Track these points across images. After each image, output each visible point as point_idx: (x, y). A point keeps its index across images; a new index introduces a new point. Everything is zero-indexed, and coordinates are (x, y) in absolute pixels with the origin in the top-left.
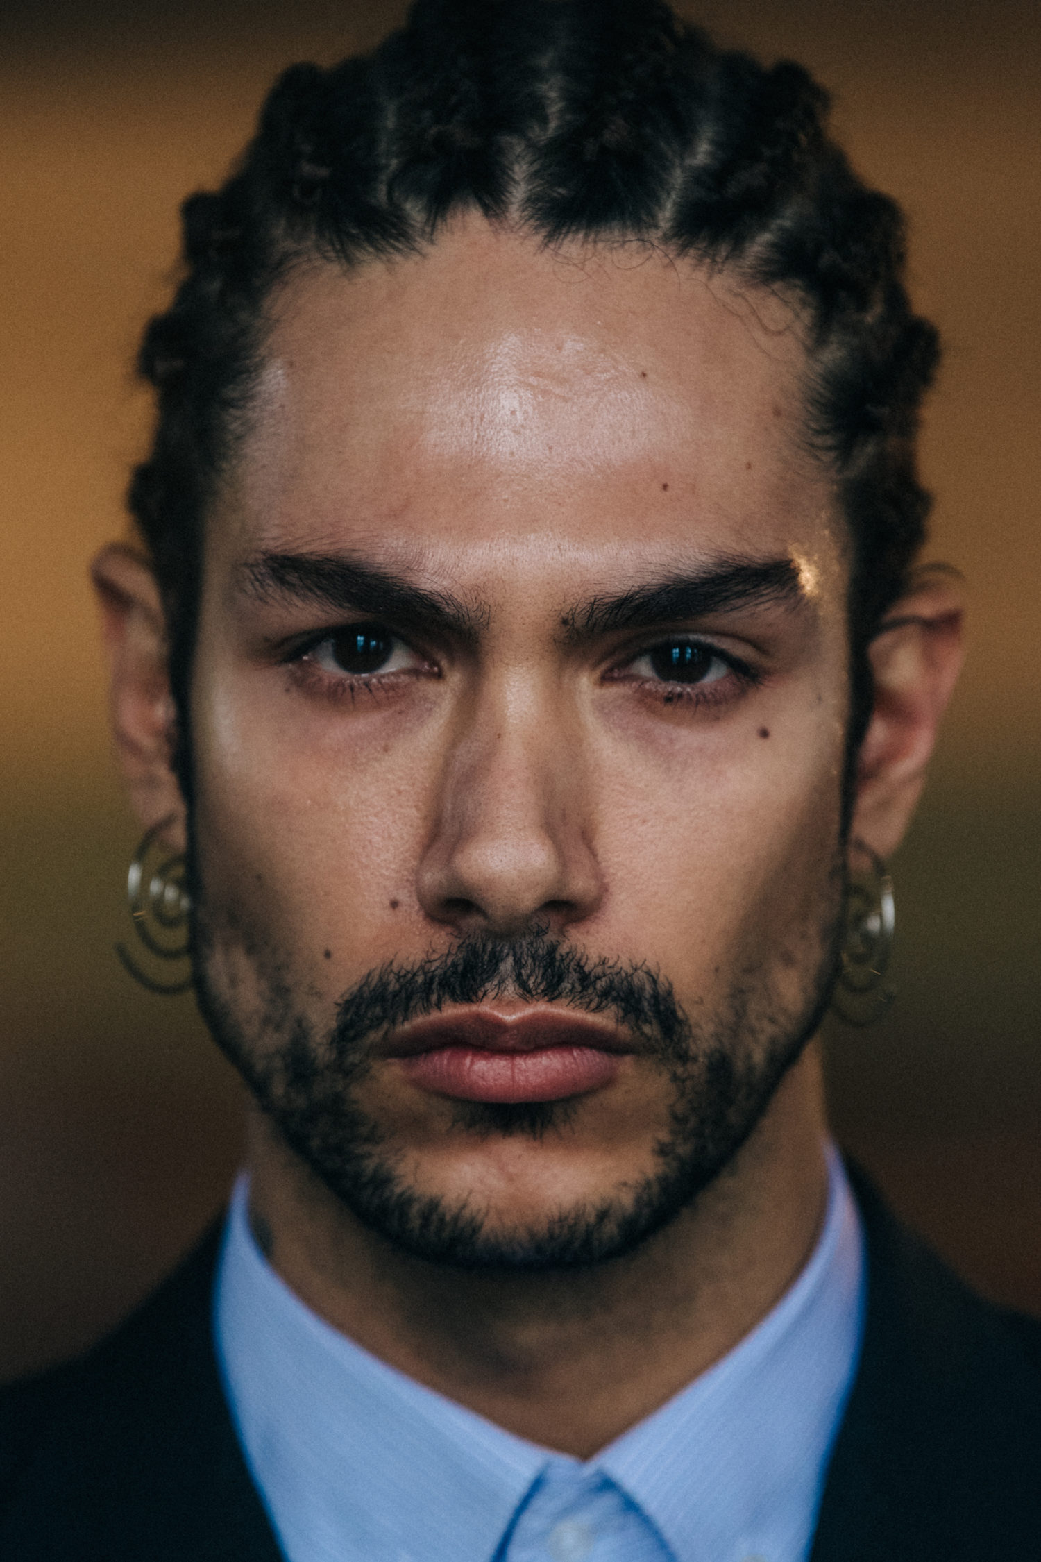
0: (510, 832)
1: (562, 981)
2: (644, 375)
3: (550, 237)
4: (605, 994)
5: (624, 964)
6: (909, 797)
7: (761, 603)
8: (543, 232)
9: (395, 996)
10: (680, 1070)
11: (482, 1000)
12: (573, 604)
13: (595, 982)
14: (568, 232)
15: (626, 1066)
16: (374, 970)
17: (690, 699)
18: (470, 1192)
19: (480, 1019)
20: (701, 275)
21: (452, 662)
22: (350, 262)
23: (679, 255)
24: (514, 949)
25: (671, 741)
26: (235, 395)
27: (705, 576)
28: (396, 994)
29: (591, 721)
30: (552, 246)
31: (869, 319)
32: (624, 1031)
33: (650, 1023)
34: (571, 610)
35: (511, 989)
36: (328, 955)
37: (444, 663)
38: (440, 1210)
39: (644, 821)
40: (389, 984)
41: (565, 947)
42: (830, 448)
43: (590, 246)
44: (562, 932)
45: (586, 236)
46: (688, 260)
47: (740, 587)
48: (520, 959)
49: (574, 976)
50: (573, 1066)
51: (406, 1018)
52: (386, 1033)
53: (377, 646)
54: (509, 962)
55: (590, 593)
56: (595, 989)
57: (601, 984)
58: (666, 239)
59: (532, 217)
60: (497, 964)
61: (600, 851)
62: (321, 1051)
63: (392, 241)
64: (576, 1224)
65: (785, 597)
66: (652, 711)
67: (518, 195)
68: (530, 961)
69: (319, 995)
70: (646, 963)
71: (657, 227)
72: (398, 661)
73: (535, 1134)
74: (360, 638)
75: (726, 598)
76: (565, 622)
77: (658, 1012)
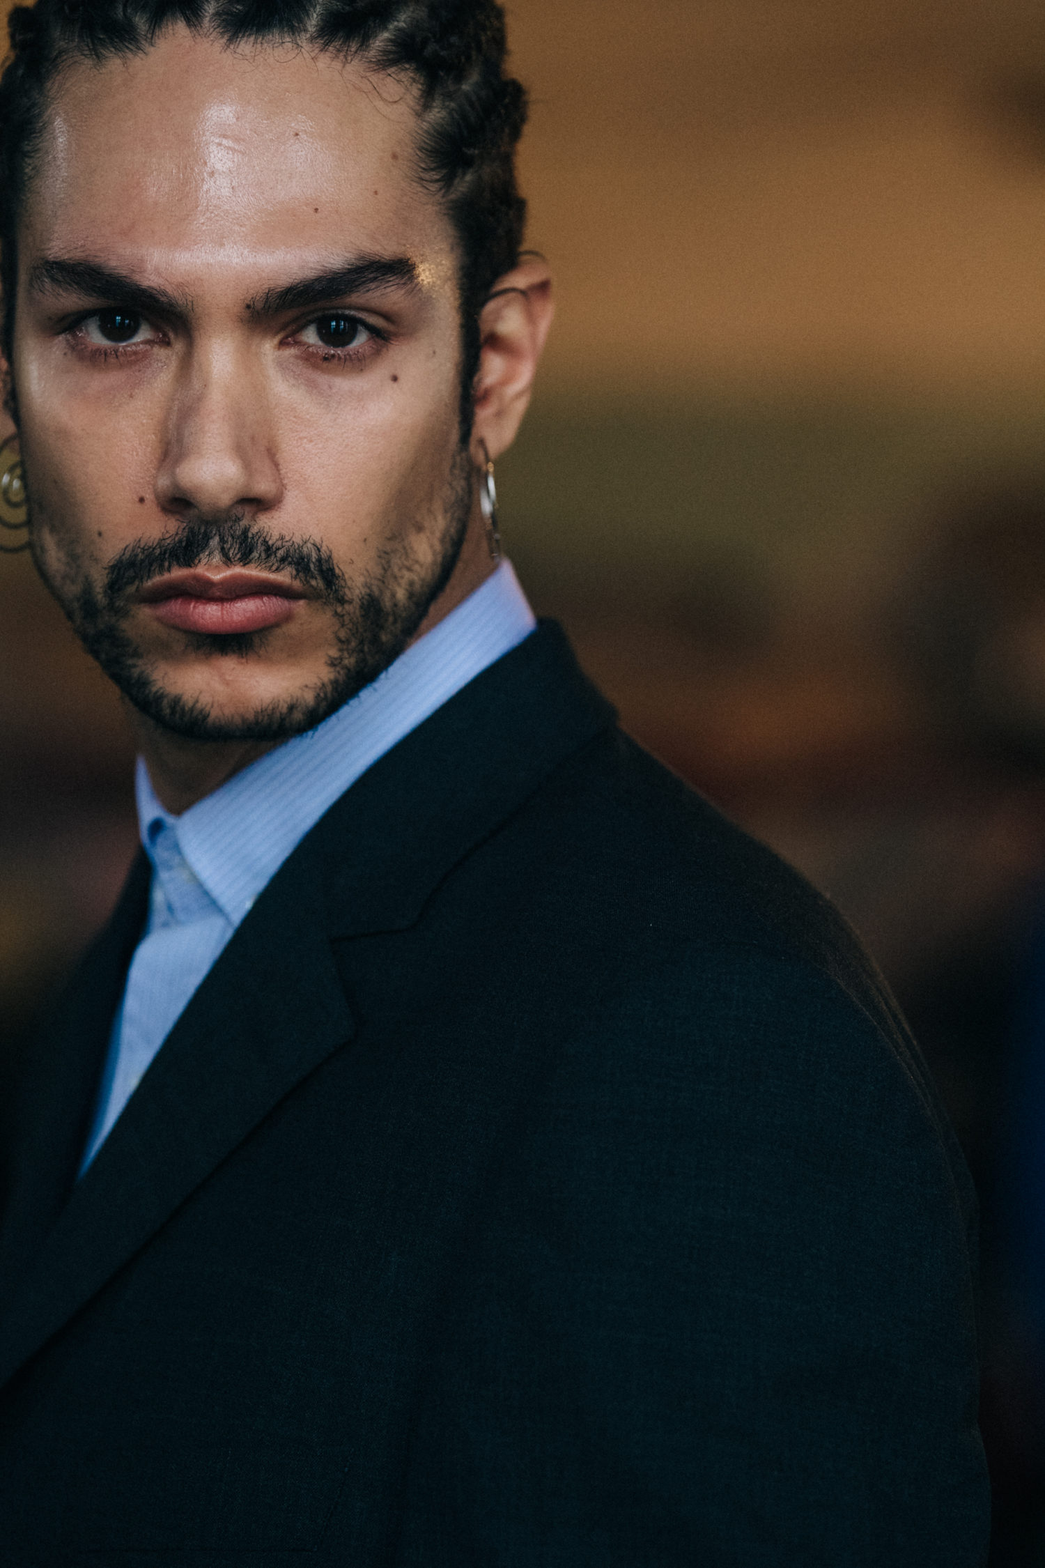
0: (211, 453)
1: (253, 552)
2: (297, 134)
3: (230, 40)
4: (283, 560)
5: (297, 540)
6: (520, 406)
7: (388, 287)
8: (226, 37)
9: (141, 564)
10: (339, 609)
11: (197, 566)
12: (253, 294)
13: (275, 553)
14: (243, 36)
15: (300, 606)
16: (129, 544)
17: (340, 358)
18: (201, 692)
19: (198, 579)
20: (337, 65)
21: (176, 334)
22: (99, 57)
23: (321, 50)
24: (219, 531)
25: (330, 387)
26: (29, 148)
27: (349, 267)
28: (142, 561)
29: (272, 372)
30: (232, 47)
31: (465, 87)
32: (297, 584)
33: (316, 579)
34: (252, 298)
35: (217, 558)
36: (100, 534)
37: (171, 335)
38: (181, 703)
39: (311, 441)
40: (138, 555)
41: (255, 528)
42: (437, 181)
43: (259, 46)
44: (254, 518)
45: (256, 39)
46: (328, 54)
47: (371, 276)
48: (223, 538)
49: (261, 548)
50: (263, 608)
51: (149, 577)
52: (137, 588)
53: (130, 323)
54: (217, 539)
55: (266, 286)
56: (276, 556)
57: (281, 553)
58: (312, 39)
59: (219, 26)
60: (208, 541)
61: (281, 461)
62: (100, 597)
63: (127, 44)
64: (273, 713)
65: (404, 284)
66: (315, 367)
67: (210, 11)
68: (230, 539)
69: (96, 560)
70: (312, 536)
71: (306, 31)
72: (144, 334)
73: (242, 654)
74: (118, 318)
75: (364, 282)
76: (248, 307)
77: (321, 571)
